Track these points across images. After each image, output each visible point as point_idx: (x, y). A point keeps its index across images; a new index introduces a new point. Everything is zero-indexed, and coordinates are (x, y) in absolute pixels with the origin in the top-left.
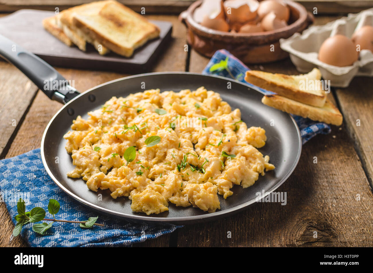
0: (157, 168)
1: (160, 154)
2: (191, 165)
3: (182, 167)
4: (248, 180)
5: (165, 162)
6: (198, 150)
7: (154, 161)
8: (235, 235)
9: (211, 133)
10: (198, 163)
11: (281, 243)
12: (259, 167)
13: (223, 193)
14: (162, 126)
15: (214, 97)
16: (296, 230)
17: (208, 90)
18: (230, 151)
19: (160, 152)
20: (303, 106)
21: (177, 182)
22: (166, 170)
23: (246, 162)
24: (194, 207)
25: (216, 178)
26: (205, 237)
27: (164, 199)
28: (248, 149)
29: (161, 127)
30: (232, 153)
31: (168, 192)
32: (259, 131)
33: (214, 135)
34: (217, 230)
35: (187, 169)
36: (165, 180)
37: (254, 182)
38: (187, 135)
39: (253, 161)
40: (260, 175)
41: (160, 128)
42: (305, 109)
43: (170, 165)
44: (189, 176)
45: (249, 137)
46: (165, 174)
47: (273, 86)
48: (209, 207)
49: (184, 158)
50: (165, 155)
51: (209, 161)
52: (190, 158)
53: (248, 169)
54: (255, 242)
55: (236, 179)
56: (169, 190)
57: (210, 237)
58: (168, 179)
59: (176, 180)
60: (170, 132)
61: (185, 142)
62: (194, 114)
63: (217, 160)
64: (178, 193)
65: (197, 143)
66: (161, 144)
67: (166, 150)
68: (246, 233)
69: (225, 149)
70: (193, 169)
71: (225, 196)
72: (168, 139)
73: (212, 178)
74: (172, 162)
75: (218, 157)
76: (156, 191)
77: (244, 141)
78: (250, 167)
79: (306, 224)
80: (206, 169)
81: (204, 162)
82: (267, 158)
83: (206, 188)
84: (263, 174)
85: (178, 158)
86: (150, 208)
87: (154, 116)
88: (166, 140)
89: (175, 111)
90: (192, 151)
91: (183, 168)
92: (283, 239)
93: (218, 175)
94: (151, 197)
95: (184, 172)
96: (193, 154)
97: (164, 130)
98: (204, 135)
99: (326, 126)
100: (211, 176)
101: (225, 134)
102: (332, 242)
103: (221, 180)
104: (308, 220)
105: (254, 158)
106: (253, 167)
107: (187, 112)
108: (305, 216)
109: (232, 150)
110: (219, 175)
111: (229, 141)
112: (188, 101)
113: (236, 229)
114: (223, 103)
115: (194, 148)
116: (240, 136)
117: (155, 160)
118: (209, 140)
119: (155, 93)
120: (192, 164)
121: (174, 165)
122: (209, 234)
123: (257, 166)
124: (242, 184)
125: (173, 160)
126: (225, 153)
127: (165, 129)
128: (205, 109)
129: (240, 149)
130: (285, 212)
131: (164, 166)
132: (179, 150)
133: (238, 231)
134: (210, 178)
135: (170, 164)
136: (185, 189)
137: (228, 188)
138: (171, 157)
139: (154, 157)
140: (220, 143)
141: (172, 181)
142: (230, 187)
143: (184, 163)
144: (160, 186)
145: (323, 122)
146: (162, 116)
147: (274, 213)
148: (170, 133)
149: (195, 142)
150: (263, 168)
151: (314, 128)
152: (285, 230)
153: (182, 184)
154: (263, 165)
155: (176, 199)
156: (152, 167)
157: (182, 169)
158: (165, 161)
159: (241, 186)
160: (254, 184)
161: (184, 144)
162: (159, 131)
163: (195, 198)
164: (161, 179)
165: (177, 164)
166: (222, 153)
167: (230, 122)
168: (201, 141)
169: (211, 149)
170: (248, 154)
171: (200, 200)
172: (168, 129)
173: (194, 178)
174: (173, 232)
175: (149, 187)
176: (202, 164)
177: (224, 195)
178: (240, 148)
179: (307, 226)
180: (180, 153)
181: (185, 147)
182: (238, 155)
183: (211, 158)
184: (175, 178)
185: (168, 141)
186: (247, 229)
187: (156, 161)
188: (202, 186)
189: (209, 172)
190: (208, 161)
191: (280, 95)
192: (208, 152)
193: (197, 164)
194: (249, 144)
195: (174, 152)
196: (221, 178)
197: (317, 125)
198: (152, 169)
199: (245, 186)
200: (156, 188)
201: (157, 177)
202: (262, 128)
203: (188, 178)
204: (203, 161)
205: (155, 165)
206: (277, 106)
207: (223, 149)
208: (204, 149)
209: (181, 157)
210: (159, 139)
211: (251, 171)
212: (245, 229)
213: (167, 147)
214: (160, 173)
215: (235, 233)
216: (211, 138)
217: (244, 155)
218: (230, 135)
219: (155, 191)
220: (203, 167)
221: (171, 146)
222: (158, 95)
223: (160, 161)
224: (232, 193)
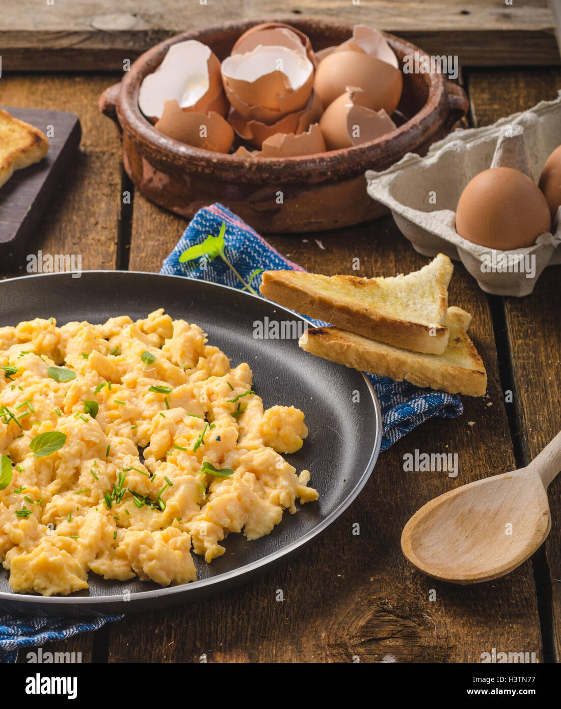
0: (59, 502)
1: (65, 473)
2: (134, 493)
3: (114, 499)
4: (258, 522)
5: (78, 489)
6: (151, 460)
7: (53, 486)
8: (226, 630)
9: (180, 421)
10: (151, 490)
11: (319, 642)
12: (283, 495)
13: (204, 550)
14: (65, 409)
15: (190, 333)
16: (351, 619)
17: (174, 317)
18: (221, 461)
19: (67, 468)
20: (393, 354)
21: (106, 530)
22: (79, 506)
23: (255, 484)
24: (141, 579)
25: (190, 520)
26: (165, 638)
27: (79, 565)
28: (262, 455)
29: (63, 410)
30: (227, 465)
31: (87, 552)
32: (290, 415)
33: (186, 426)
34: (190, 624)
35: (127, 502)
36: (79, 527)
37: (272, 526)
38: (126, 429)
39: (271, 483)
40: (286, 512)
41: (62, 414)
42: (397, 359)
43: (89, 496)
44: (131, 517)
45: (265, 429)
46: (78, 515)
47: (324, 307)
48: (172, 578)
49: (118, 480)
50: (77, 473)
51: (174, 483)
52: (133, 478)
53: (260, 500)
54: (265, 643)
55: (232, 520)
56: (90, 547)
57: (175, 637)
58: (86, 523)
59: (103, 526)
60: (87, 421)
61: (121, 443)
62: (141, 379)
63: (192, 482)
64: (107, 553)
65: (148, 445)
66: (67, 449)
67: (78, 462)
68: (250, 626)
69: (210, 457)
70: (139, 501)
71: (208, 556)
72: (83, 439)
73: (179, 520)
74: (93, 489)
75: (194, 476)
76: (61, 549)
77: (255, 438)
78: (264, 496)
79: (374, 608)
80: (168, 502)
81: (164, 486)
82: (305, 475)
83: (166, 540)
84: (294, 510)
85: (106, 479)
86: (51, 583)
87: (47, 386)
88: (79, 441)
89: (94, 372)
90: (137, 463)
91: (117, 500)
92: (323, 635)
93: (193, 513)
94: (51, 559)
95: (120, 509)
96: (139, 469)
97: (72, 418)
98: (163, 428)
99: (447, 400)
100: (178, 515)
101: (213, 423)
102: (420, 638)
103: (200, 524)
104: (380, 599)
105: (273, 475)
106: (271, 495)
107: (125, 373)
108: (374, 593)
109: (225, 458)
110: (197, 512)
111: (219, 439)
112: (125, 345)
113: (229, 620)
114: (209, 348)
115: (142, 459)
116: (246, 428)
117: (56, 485)
118: (174, 438)
119: (46, 328)
120: (137, 491)
121: (98, 495)
122: (173, 632)
123: (281, 492)
124: (246, 530)
125: (96, 483)
126: (210, 466)
127: (73, 415)
128: (167, 365)
129: (243, 457)
130: (335, 586)
131: (76, 497)
132: (108, 462)
133: (233, 623)
134: (175, 520)
135: (87, 492)
136: (123, 542)
137: (213, 538)
138: (91, 478)
139: (52, 479)
140: (199, 443)
141: (94, 528)
142: (218, 537)
143: (119, 491)
144: (68, 539)
145: (441, 391)
146: (66, 385)
147: (311, 589)
148: (85, 426)
149: (143, 443)
150: (294, 497)
151: (420, 404)
152: (330, 620)
153: (116, 533)
154: (292, 489)
155: (104, 565)
156: (48, 500)
157: (114, 502)
158: (77, 487)
159: (244, 535)
160: (272, 531)
161: (117, 448)
162: (60, 420)
163: (144, 560)
164: (70, 525)
165: (105, 494)
166: (202, 466)
167: (226, 395)
168: (157, 441)
169: (179, 458)
170: (262, 467)
171: (153, 562)
172: (81, 415)
173: (142, 520)
174: (99, 629)
175: (47, 541)
176: (158, 492)
177: (206, 554)
178: (244, 454)
179: (376, 611)
180: (110, 468)
181: (120, 455)
182: (240, 470)
183: (178, 478)
184: (101, 521)
185: (83, 443)
186: (251, 620)
187: (58, 487)
188: (157, 536)
189: (173, 507)
190: (171, 485)
191: (342, 330)
192: (173, 465)
193: (148, 492)
194: (266, 444)
195: (96, 465)
196: (200, 520)
197: (425, 398)
198: (49, 505)
199: (252, 536)
200: (60, 544)
201: (61, 521)
202: (296, 407)
203: (129, 522)
204: (160, 485)
205: (56, 496)
206: (333, 354)
207: (204, 457)
208: (164, 459)
209: (113, 477)
210: (61, 439)
211: (267, 503)
212: (249, 620)
213: (80, 456)
214: (69, 513)
215: (226, 628)
216: (180, 433)
217: (252, 471)
218: (223, 424)
219: (58, 549)
220: (161, 496)
221: (90, 453)
222: (51, 333)
223: (65, 488)
224: (223, 550)
